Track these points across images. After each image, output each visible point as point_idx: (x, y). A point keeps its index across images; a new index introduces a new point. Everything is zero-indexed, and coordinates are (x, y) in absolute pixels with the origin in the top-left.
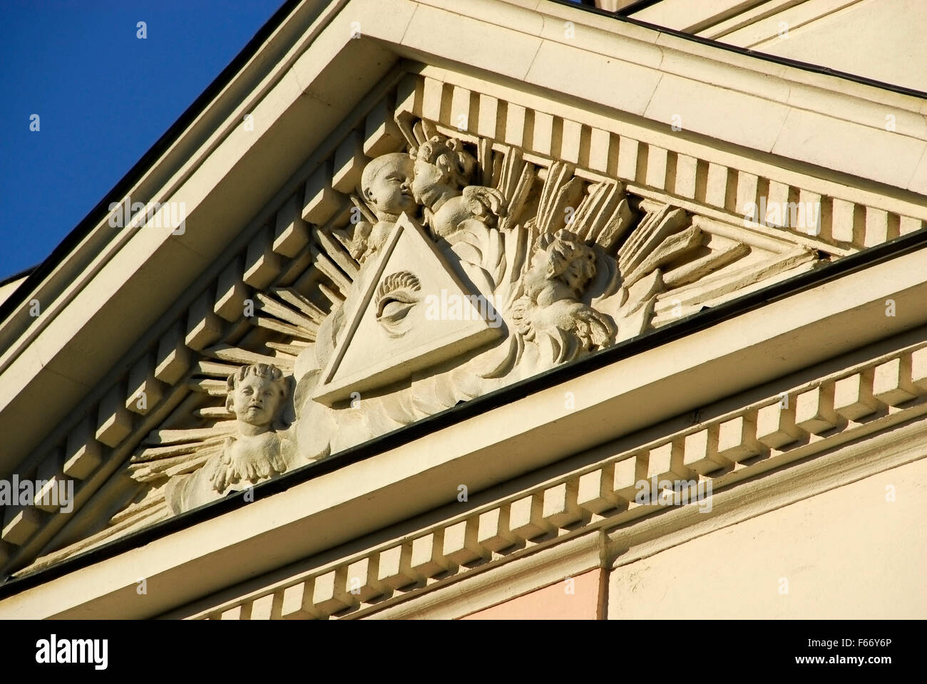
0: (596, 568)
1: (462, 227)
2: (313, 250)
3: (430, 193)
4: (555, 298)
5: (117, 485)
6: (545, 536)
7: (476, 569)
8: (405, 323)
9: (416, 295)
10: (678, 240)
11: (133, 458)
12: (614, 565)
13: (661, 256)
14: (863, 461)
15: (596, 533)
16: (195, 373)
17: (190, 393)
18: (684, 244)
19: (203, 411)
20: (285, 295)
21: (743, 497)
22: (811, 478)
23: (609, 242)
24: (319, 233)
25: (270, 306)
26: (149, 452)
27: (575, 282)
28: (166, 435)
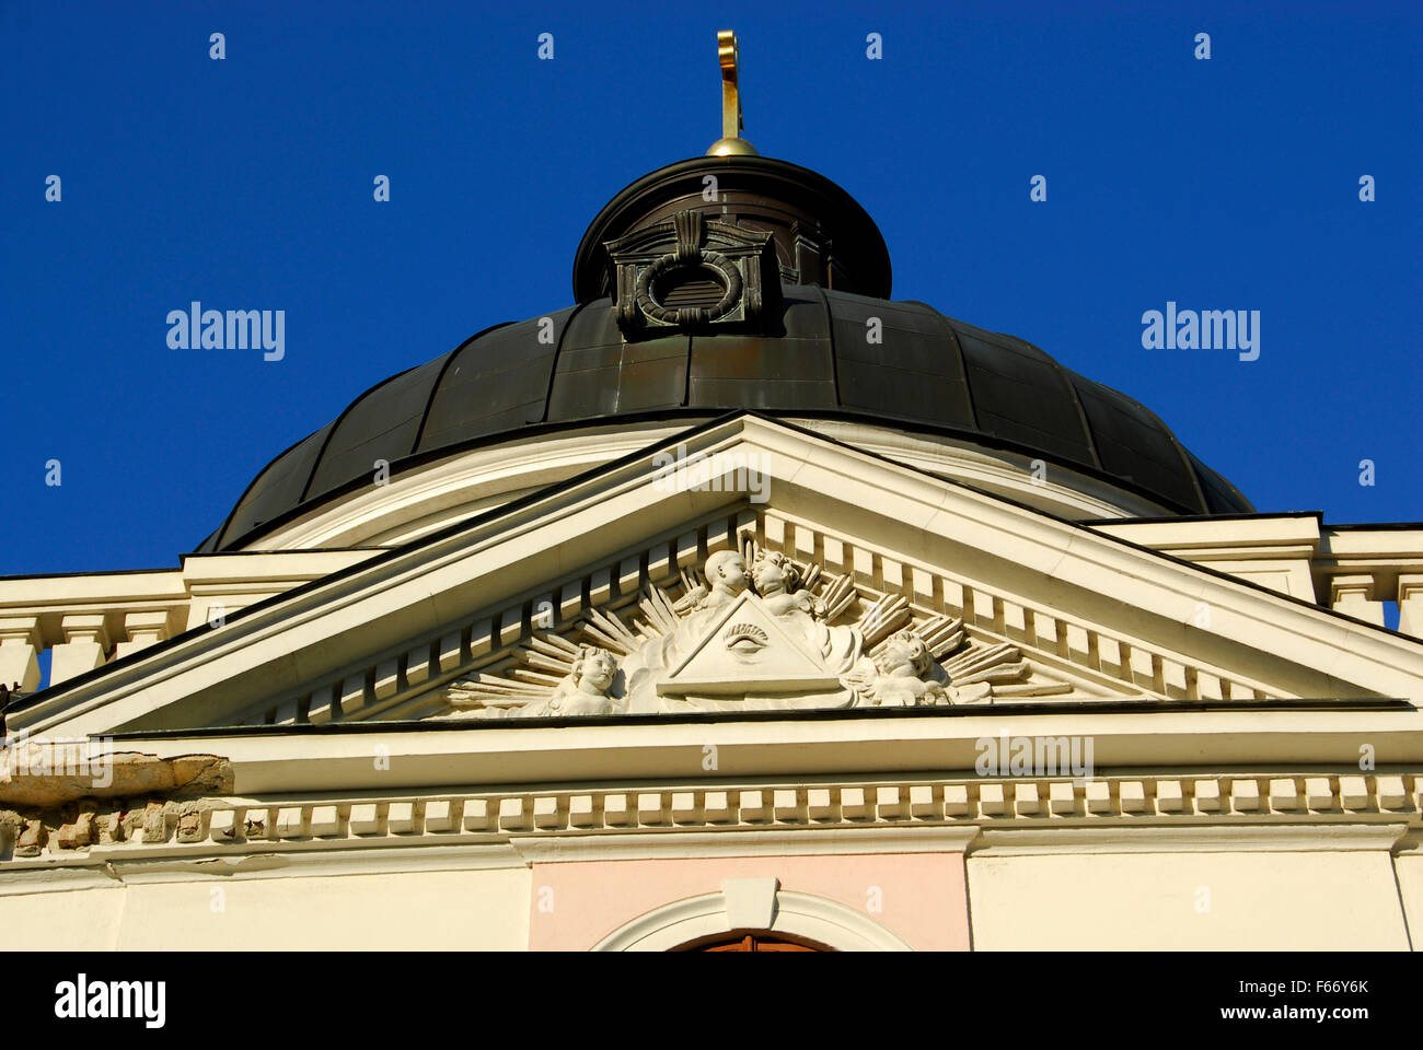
0: (960, 852)
1: (791, 614)
2: (642, 595)
3: (775, 584)
4: (911, 674)
5: (434, 698)
6: (930, 817)
7: (858, 824)
8: (753, 658)
9: (765, 642)
10: (1011, 668)
11: (455, 684)
12: (973, 854)
13: (994, 674)
14: (1224, 840)
15: (977, 827)
16: (525, 643)
17: (510, 656)
18: (1015, 672)
19: (518, 672)
20: (611, 615)
21: (1112, 837)
22: (1175, 840)
23: (940, 654)
24: (651, 586)
25: (597, 618)
26: (469, 684)
27: (923, 669)
28: (484, 677)
